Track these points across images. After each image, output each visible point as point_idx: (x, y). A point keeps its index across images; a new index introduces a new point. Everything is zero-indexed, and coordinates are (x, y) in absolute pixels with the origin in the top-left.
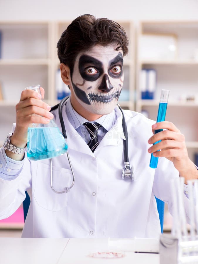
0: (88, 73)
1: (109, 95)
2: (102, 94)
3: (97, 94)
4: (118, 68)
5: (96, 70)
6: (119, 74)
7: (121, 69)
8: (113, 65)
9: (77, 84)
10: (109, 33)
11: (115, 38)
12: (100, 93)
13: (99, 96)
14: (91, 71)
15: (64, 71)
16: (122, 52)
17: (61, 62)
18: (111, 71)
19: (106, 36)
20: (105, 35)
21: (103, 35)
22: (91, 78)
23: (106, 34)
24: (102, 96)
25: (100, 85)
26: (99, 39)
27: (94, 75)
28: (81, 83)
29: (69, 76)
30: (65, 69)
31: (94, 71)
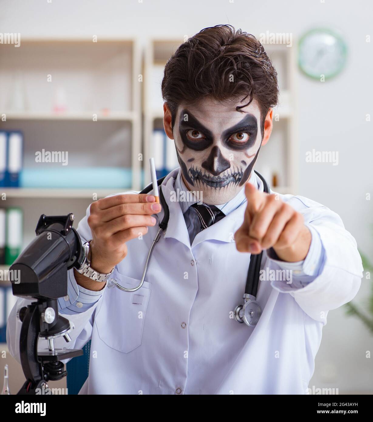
25: (206, 160)
28: (181, 149)
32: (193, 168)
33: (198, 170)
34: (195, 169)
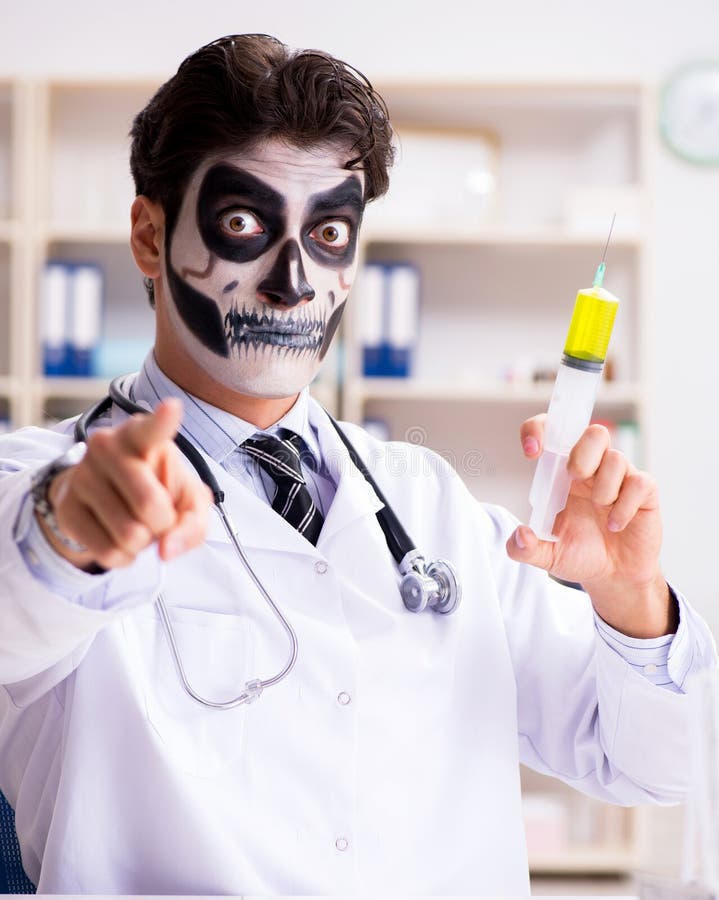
0: (229, 228)
1: (290, 319)
2: (271, 311)
3: (254, 310)
4: (341, 229)
5: (259, 224)
6: (341, 251)
7: (349, 237)
8: (324, 213)
9: (187, 271)
10: (325, 101)
11: (346, 124)
12: (264, 308)
13: (260, 318)
14: (238, 223)
15: (143, 225)
16: (361, 176)
17: (139, 192)
18: (311, 235)
19: (312, 110)
20: (310, 105)
21: (303, 103)
22: (238, 251)
23: (315, 103)
24: (269, 318)
25: (264, 278)
26: (289, 118)
27: (249, 239)
28: (201, 267)
29: (160, 244)
30: (147, 217)
31: (250, 225)
32: (236, 311)
33: (247, 311)
34: (240, 312)
